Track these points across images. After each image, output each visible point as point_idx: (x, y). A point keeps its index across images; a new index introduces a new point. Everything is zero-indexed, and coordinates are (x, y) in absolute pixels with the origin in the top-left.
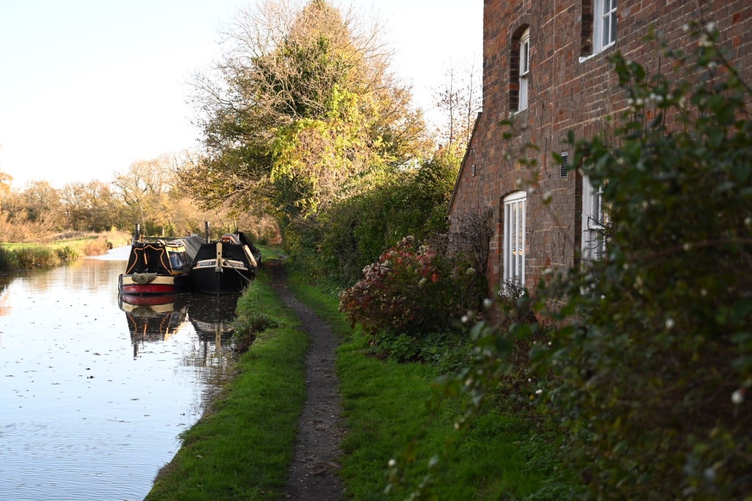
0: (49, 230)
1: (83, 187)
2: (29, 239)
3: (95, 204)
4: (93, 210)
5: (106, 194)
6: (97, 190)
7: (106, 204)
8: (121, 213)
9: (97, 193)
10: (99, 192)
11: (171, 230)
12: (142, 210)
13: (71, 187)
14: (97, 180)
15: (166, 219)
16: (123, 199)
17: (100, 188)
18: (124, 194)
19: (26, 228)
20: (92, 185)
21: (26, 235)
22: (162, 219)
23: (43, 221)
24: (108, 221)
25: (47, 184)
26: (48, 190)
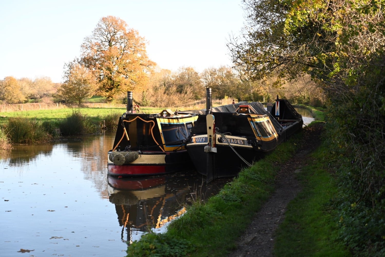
0: (190, 98)
1: (215, 71)
2: (178, 104)
3: (223, 81)
4: (221, 85)
5: (229, 75)
6: (224, 73)
7: (228, 81)
8: (238, 87)
9: (224, 75)
10: (225, 74)
11: (269, 98)
12: (251, 85)
13: (208, 71)
14: (224, 67)
15: (265, 91)
16: (239, 78)
17: (226, 71)
18: (240, 75)
19: (176, 98)
20: (221, 70)
21: (176, 102)
22: (263, 91)
23: (186, 93)
24: (230, 93)
25: (192, 69)
26: (193, 73)
